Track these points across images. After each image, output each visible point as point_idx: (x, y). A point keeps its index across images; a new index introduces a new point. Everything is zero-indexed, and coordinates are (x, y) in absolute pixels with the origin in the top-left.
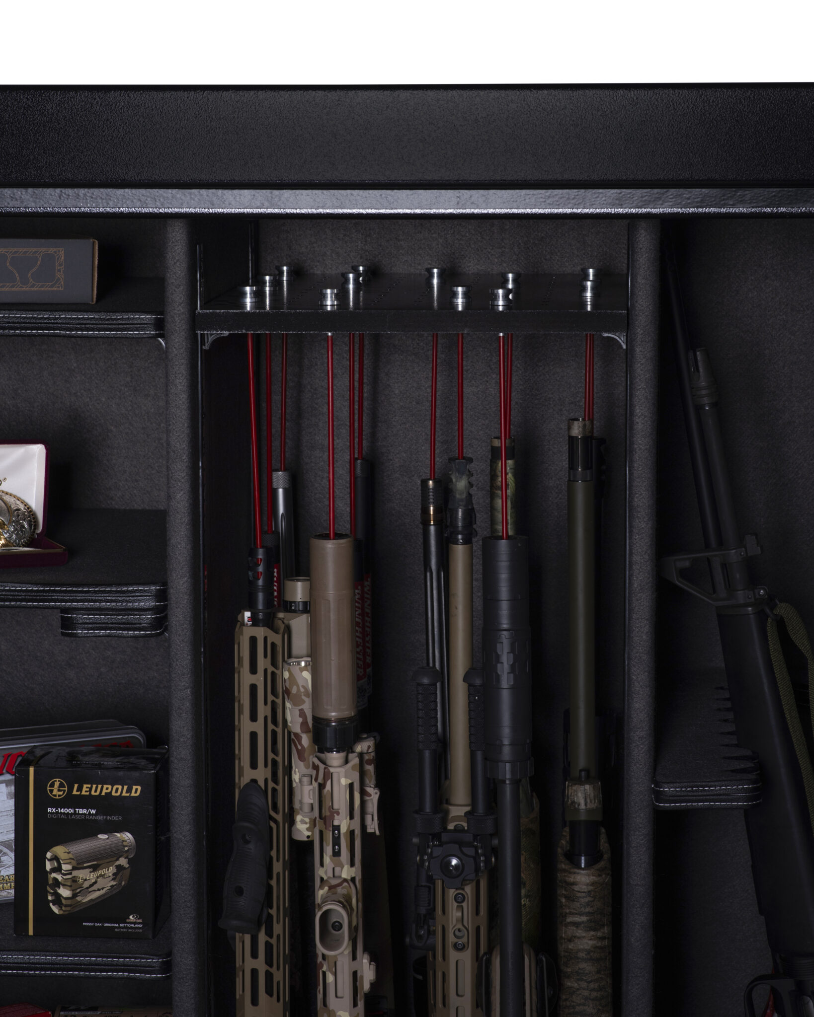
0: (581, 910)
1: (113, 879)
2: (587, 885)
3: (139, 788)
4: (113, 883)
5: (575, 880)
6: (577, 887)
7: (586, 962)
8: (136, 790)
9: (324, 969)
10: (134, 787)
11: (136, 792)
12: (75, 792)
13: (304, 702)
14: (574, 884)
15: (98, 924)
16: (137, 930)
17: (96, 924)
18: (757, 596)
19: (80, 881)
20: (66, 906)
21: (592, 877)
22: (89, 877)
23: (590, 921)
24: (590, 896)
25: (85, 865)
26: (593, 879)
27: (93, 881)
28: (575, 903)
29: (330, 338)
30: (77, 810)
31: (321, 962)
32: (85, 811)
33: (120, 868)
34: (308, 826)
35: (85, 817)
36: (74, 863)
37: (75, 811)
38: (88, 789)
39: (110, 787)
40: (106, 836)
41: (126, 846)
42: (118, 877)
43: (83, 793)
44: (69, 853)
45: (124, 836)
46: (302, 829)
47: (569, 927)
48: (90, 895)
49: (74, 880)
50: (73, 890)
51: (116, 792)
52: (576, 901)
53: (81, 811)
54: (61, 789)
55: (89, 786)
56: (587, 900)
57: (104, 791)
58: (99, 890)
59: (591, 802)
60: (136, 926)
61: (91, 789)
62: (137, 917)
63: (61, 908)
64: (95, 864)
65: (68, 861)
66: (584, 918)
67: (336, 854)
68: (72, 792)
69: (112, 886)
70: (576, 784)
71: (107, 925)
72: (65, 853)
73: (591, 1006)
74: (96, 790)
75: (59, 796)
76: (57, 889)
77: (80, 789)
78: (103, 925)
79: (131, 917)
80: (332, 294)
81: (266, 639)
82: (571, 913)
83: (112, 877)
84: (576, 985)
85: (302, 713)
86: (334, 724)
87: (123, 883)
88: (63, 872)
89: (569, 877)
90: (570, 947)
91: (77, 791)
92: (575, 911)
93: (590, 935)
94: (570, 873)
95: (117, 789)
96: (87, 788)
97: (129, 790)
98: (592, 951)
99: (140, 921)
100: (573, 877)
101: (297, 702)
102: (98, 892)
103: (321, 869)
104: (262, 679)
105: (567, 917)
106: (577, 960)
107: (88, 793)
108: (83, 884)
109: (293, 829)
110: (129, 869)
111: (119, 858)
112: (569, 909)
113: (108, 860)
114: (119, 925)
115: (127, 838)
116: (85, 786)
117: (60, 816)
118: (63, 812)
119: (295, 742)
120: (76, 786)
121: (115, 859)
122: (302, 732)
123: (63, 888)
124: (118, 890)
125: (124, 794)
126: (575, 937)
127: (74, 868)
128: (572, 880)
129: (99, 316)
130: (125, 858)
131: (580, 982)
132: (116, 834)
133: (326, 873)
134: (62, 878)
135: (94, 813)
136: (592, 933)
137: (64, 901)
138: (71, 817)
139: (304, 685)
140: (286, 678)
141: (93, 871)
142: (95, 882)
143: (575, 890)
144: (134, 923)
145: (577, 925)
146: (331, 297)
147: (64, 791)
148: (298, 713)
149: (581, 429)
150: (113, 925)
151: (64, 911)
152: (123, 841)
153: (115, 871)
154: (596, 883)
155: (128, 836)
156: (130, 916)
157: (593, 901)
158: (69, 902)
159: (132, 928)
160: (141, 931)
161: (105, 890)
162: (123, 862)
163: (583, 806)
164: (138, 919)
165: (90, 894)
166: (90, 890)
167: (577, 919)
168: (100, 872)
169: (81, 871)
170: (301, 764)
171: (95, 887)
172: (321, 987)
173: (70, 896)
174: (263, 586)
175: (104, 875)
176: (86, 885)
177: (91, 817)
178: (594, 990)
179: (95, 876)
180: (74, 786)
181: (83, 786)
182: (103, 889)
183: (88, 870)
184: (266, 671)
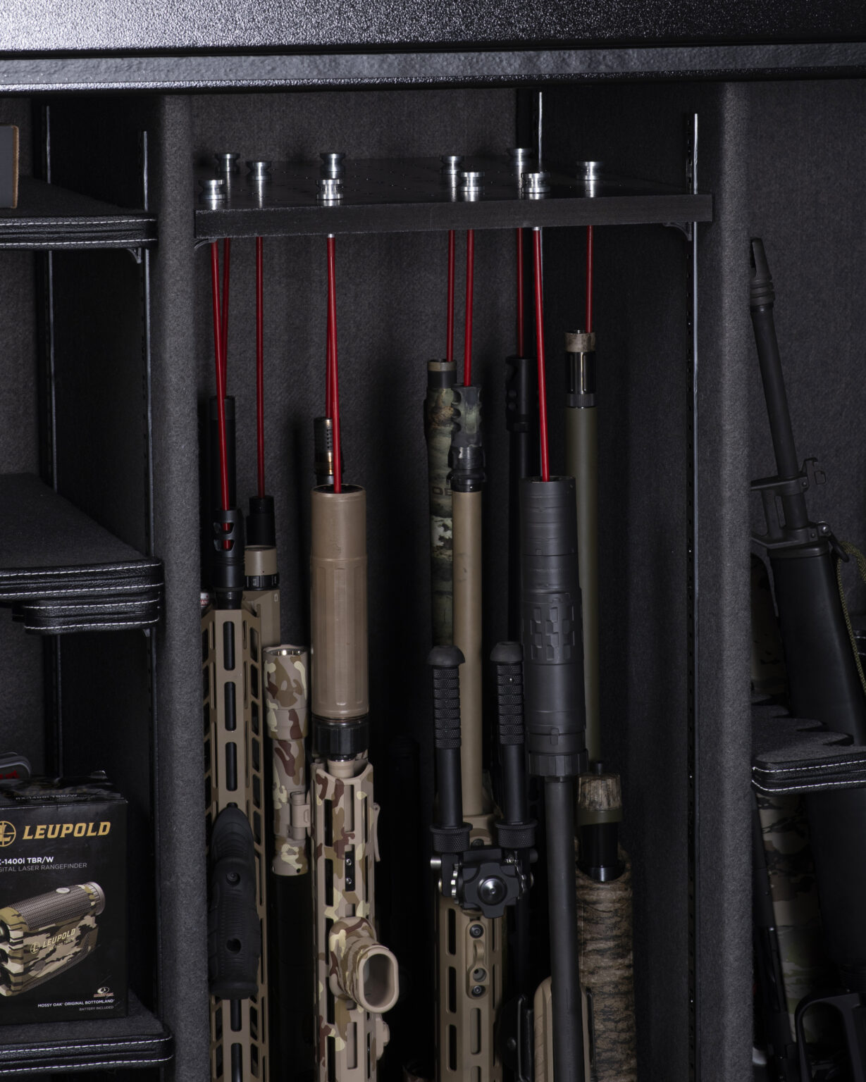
0: (608, 933)
1: (76, 945)
2: (614, 902)
3: (108, 824)
4: (77, 949)
5: (598, 898)
6: (601, 905)
7: (613, 998)
8: (105, 827)
9: (332, 1034)
10: (102, 824)
11: (104, 830)
12: (26, 837)
13: (295, 700)
14: (595, 903)
15: (58, 1005)
16: (107, 1008)
17: (55, 1005)
18: (821, 534)
19: (34, 950)
20: (16, 984)
21: (618, 892)
22: (46, 944)
23: (618, 946)
24: (617, 916)
25: (40, 929)
26: (619, 894)
27: (51, 949)
28: (599, 925)
29: (331, 241)
30: (29, 859)
31: (327, 1027)
32: (39, 860)
33: (85, 929)
34: (297, 856)
35: (40, 868)
36: (26, 928)
37: (27, 861)
38: (43, 832)
39: (71, 826)
40: (66, 890)
41: (93, 901)
42: (83, 941)
43: (37, 837)
44: (19, 915)
45: (90, 887)
46: (290, 860)
47: (591, 957)
48: (47, 968)
49: (26, 950)
50: (25, 964)
51: (80, 831)
52: (601, 924)
53: (34, 860)
54: (8, 834)
55: (45, 827)
56: (613, 921)
57: (64, 832)
58: (58, 960)
59: (614, 800)
60: (106, 1001)
61: (46, 831)
62: (107, 990)
63: (10, 987)
64: (53, 927)
65: (19, 926)
66: (611, 944)
67: (350, 887)
68: (23, 836)
69: (75, 954)
70: (595, 780)
71: (69, 1004)
72: (13, 916)
73: (620, 1050)
74: (54, 832)
75: (6, 843)
76: (4, 963)
77: (32, 832)
78: (63, 1005)
79: (99, 991)
80: (333, 185)
81: (244, 623)
82: (592, 939)
83: (75, 942)
84: (602, 1026)
85: (293, 715)
86: (344, 724)
87: (90, 948)
88: (11, 940)
89: (589, 895)
90: (593, 981)
91: (29, 835)
92: (599, 936)
93: (618, 964)
94: (592, 889)
95: (80, 828)
96: (42, 829)
97: (96, 829)
98: (620, 983)
99: (111, 995)
100: (596, 894)
101: (286, 700)
102: (58, 962)
103: (329, 908)
104: (241, 675)
105: (588, 945)
106: (603, 996)
107: (43, 837)
108: (37, 954)
109: (275, 862)
110: (97, 930)
111: (84, 916)
112: (590, 934)
113: (70, 921)
114: (84, 1003)
115: (93, 890)
116: (39, 827)
117: (8, 869)
118: (11, 863)
119: (282, 752)
120: (27, 828)
121: (79, 918)
122: (293, 739)
123: (12, 962)
124: (82, 958)
125: (90, 834)
126: (599, 968)
127: (26, 935)
128: (594, 898)
129: (76, 221)
130: (92, 916)
131: (607, 1023)
132: (79, 886)
133: (337, 913)
134: (10, 949)
135: (51, 861)
136: (620, 961)
137: (13, 979)
138: (21, 869)
139: (296, 678)
140: (270, 672)
141: (51, 936)
142: (54, 951)
143: (598, 910)
144: (103, 998)
145: (600, 952)
146: (333, 190)
147: (12, 836)
148: (288, 714)
149: (585, 343)
150: (77, 1003)
151: (13, 991)
152: (89, 894)
153: (79, 933)
154: (623, 899)
155: (94, 888)
156: (98, 989)
157: (620, 921)
158: (19, 979)
159: (100, 1005)
160: (112, 1007)
161: (66, 959)
162: (89, 921)
163: (605, 806)
164: (109, 993)
165: (49, 965)
166: (47, 961)
167: (602, 945)
168: (60, 937)
169: (36, 937)
170: (290, 779)
171: (54, 957)
172: (325, 1058)
173: (21, 971)
174: (233, 558)
175: (65, 940)
176: (42, 954)
177: (48, 867)
178: (623, 1030)
179: (53, 943)
180: (25, 828)
181: (36, 828)
182: (63, 958)
183: (44, 936)
184: (245, 664)
